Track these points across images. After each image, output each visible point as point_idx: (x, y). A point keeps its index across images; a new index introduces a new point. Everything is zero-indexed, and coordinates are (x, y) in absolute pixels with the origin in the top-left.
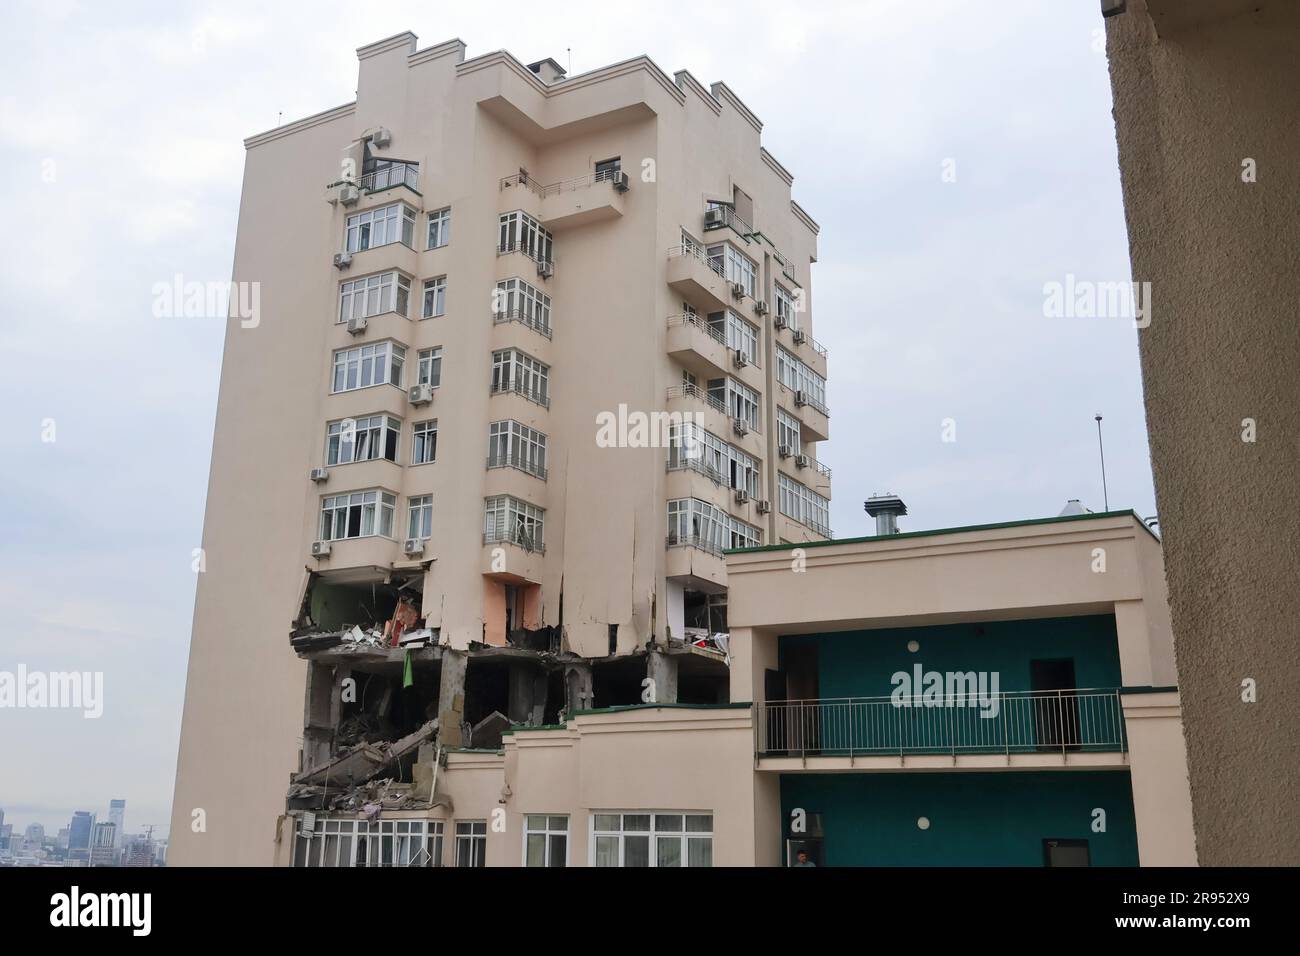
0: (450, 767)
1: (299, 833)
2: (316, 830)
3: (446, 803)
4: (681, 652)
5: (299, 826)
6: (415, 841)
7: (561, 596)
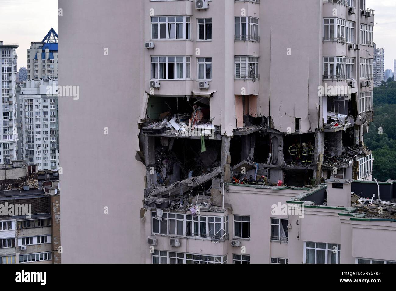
0: (230, 191)
1: (154, 217)
2: (163, 216)
3: (230, 208)
4: (330, 131)
5: (154, 214)
6: (218, 226)
7: (270, 101)
